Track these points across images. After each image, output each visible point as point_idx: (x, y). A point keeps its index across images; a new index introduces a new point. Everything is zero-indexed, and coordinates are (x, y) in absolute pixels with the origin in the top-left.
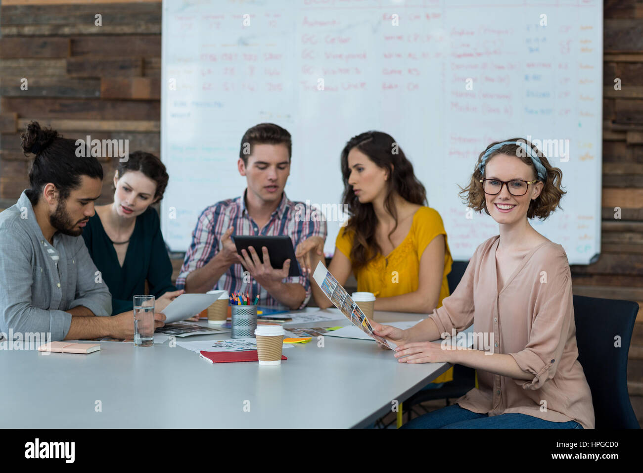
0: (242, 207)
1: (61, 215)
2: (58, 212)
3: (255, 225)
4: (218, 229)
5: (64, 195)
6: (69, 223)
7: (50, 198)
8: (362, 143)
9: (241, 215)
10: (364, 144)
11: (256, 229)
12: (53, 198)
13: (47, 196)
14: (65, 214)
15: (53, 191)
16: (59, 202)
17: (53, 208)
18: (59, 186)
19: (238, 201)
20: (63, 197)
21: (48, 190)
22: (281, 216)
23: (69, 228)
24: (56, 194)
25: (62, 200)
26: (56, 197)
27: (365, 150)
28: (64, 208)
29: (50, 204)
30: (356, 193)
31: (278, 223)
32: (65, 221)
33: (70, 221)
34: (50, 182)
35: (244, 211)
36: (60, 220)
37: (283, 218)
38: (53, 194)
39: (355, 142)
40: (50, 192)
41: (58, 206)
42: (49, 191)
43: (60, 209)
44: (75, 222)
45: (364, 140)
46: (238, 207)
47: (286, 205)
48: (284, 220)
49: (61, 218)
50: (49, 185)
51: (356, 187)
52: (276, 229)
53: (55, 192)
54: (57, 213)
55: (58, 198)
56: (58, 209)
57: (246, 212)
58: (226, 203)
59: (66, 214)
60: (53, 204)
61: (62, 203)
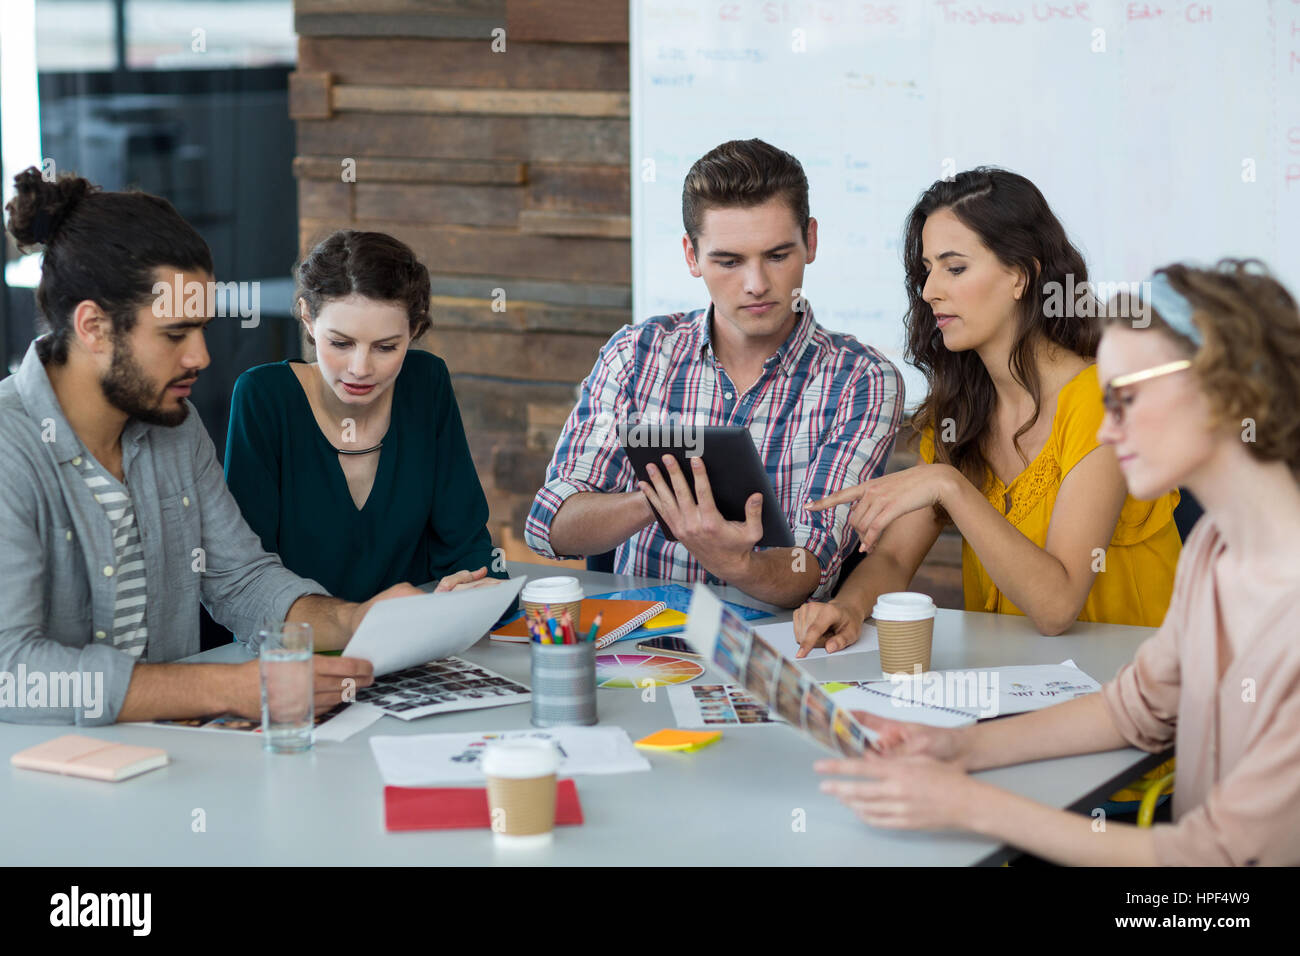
0: (703, 339)
1: (125, 375)
2: (117, 367)
3: (728, 386)
4: (643, 388)
5: (123, 325)
6: (148, 391)
7: (91, 338)
8: (965, 199)
9: (697, 358)
10: (970, 201)
11: (728, 396)
12: (98, 338)
13: (83, 333)
14: (134, 370)
15: (94, 320)
16: (115, 342)
17: (104, 362)
18: (108, 303)
19: (697, 320)
20: (123, 328)
21: (84, 319)
22: (791, 370)
23: (151, 405)
24: (106, 326)
25: (121, 335)
26: (105, 332)
27: (970, 217)
28: (129, 356)
29: (96, 352)
30: (939, 323)
31: (784, 384)
32: (136, 387)
33: (148, 387)
34: (83, 299)
35: (705, 348)
36: (125, 387)
37: (795, 375)
38: (97, 327)
39: (947, 193)
40: (89, 325)
41: (115, 353)
42: (87, 322)
43: (121, 359)
44: (160, 387)
45: (972, 190)
46: (696, 335)
47: (809, 341)
48: (798, 378)
49: (125, 382)
50: (86, 306)
51: (939, 309)
52: (777, 400)
53: (103, 320)
54: (114, 371)
55: (112, 333)
56: (117, 361)
57: (710, 351)
58: (669, 323)
59: (136, 370)
60: (101, 352)
61: (123, 345)
